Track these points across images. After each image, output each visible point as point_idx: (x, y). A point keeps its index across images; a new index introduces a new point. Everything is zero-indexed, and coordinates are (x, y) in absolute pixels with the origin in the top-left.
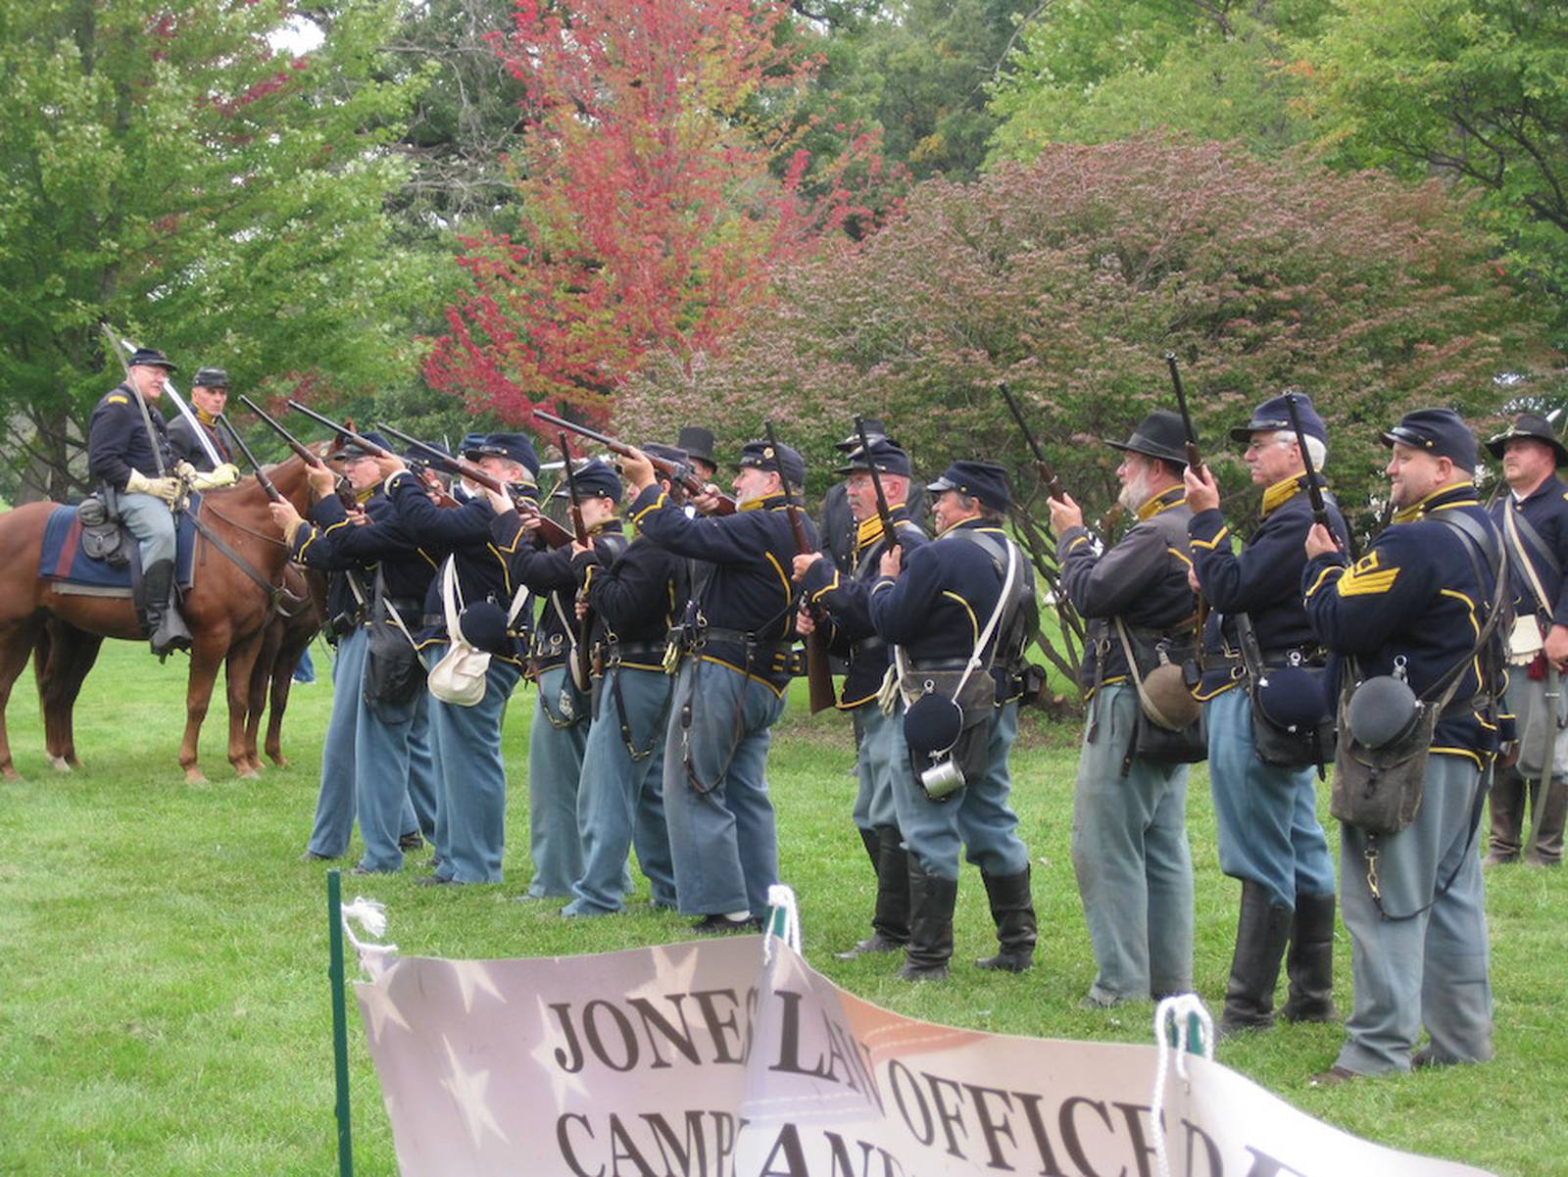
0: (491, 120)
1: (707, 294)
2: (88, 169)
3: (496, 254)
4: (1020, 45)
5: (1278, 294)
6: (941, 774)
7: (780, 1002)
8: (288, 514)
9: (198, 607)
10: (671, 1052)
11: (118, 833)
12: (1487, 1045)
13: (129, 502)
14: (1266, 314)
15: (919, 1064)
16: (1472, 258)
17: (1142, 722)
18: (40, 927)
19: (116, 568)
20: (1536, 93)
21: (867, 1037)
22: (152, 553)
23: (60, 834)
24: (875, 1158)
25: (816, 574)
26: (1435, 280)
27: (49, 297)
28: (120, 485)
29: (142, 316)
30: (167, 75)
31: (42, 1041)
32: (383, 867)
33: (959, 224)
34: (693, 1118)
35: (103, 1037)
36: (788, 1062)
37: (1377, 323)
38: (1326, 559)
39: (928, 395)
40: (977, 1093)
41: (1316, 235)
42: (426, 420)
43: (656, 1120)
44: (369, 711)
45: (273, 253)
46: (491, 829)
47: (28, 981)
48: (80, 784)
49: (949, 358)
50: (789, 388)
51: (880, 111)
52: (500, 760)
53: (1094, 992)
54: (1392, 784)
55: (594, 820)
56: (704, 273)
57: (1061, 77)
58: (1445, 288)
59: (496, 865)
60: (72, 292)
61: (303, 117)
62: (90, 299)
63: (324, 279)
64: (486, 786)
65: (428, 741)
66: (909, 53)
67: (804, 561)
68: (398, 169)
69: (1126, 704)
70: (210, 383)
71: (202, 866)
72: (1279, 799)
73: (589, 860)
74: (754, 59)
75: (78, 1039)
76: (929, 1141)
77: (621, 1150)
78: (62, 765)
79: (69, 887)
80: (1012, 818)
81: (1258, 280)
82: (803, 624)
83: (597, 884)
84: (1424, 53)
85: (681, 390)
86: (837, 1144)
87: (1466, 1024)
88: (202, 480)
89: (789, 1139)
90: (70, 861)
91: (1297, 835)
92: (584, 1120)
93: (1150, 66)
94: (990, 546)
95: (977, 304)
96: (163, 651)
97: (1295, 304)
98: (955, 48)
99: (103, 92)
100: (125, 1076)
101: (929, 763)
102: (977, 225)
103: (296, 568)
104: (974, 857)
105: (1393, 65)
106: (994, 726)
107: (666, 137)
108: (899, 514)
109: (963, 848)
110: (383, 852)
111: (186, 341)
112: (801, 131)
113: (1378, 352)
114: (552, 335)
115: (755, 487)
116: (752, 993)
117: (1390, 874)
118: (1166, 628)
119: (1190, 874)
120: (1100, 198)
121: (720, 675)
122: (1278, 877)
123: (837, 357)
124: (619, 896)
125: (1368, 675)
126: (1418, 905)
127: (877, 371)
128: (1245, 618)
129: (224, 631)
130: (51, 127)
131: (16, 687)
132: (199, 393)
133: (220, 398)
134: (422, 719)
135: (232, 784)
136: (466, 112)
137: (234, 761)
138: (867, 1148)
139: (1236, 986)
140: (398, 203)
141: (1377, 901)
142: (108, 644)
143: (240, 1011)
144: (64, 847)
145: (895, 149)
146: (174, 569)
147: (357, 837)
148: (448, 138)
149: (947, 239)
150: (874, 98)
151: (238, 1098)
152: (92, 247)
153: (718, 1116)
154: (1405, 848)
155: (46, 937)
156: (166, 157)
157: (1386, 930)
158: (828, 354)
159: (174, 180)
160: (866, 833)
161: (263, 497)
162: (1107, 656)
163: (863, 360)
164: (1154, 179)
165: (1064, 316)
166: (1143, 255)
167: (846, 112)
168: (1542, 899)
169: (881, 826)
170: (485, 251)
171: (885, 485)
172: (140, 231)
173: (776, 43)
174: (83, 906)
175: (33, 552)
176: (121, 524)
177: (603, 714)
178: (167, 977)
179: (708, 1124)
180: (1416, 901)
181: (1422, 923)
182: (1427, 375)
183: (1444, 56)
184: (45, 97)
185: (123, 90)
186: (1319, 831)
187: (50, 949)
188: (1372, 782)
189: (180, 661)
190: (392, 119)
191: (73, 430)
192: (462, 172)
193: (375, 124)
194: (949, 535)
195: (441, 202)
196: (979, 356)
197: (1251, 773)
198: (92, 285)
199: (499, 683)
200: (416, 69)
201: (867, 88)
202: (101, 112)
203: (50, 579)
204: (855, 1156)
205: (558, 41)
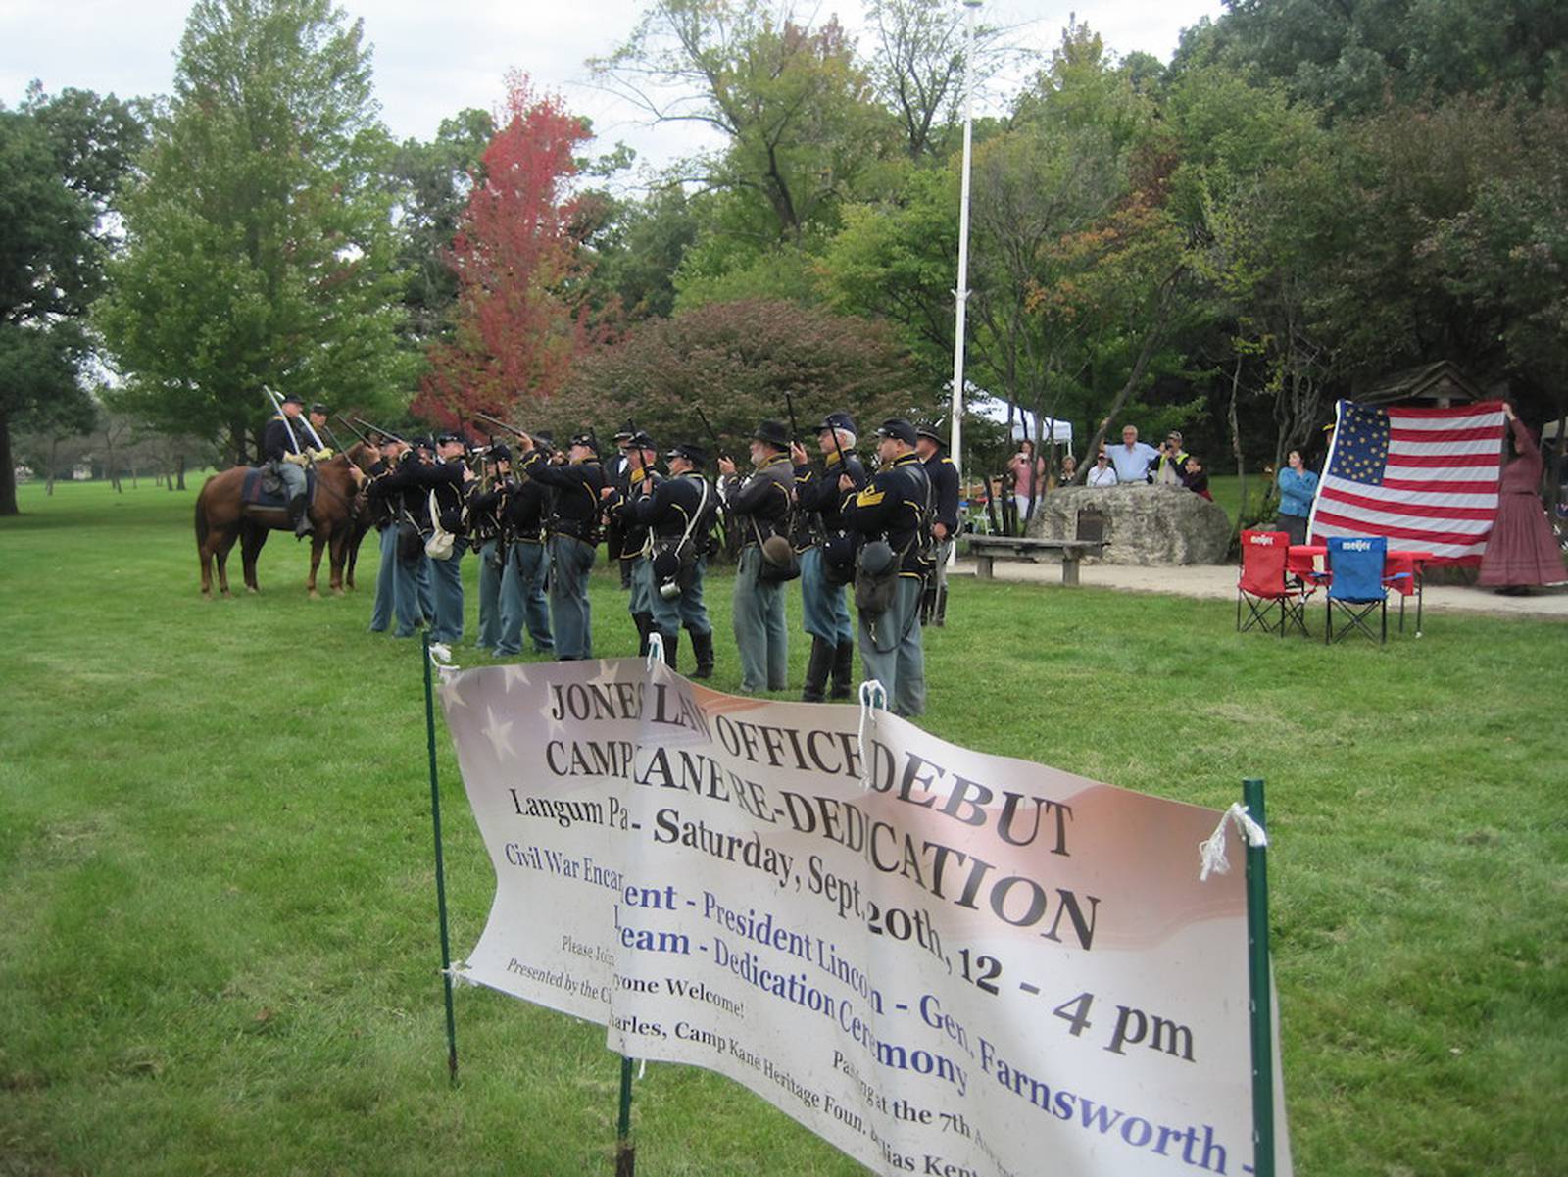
0: (441, 292)
1: (543, 372)
2: (255, 314)
3: (443, 354)
4: (687, 259)
5: (814, 371)
6: (668, 588)
7: (656, 689)
8: (357, 473)
9: (317, 516)
10: (604, 712)
11: (280, 620)
12: (923, 708)
13: (284, 467)
14: (806, 380)
15: (733, 717)
16: (899, 356)
17: (764, 562)
18: (247, 665)
19: (278, 497)
20: (926, 282)
21: (705, 705)
22: (295, 491)
23: (253, 622)
24: (705, 762)
25: (612, 498)
26: (883, 365)
27: (238, 373)
28: (280, 458)
29: (283, 381)
30: (293, 270)
31: (254, 719)
32: (407, 634)
33: (666, 337)
34: (611, 745)
35: (282, 715)
36: (660, 717)
37: (858, 384)
38: (849, 491)
39: (653, 416)
40: (765, 730)
41: (830, 345)
42: (411, 431)
43: (593, 745)
44: (399, 562)
45: (342, 353)
46: (457, 617)
47: (245, 690)
48: (260, 598)
49: (663, 399)
50: (588, 412)
51: (619, 289)
52: (460, 584)
53: (742, 687)
54: (882, 592)
55: (507, 611)
56: (542, 361)
57: (704, 273)
58: (886, 369)
59: (460, 633)
60: (251, 370)
61: (355, 289)
62: (257, 374)
63: (366, 364)
64: (454, 597)
65: (426, 576)
66: (632, 263)
67: (607, 491)
68: (401, 314)
69: (757, 555)
70: (318, 410)
71: (321, 635)
72: (833, 599)
73: (505, 630)
74: (565, 264)
75: (270, 717)
76: (738, 753)
77: (577, 760)
78: (252, 590)
79: (260, 645)
80: (704, 608)
81: (803, 365)
82: (605, 520)
83: (509, 641)
84: (876, 263)
85: (538, 413)
86: (686, 757)
87: (913, 698)
88: (317, 456)
89: (661, 755)
90: (259, 635)
91: (839, 616)
92: (561, 744)
93: (745, 269)
94: (695, 483)
95: (676, 374)
96: (300, 536)
97: (822, 375)
98: (654, 260)
99: (261, 278)
100: (293, 733)
101: (664, 583)
102: (674, 338)
103: (361, 498)
104: (685, 626)
105: (861, 268)
106: (695, 567)
107: (523, 299)
108: (651, 468)
109: (680, 623)
110: (405, 627)
111: (303, 393)
112: (586, 296)
113: (857, 398)
114: (471, 391)
115: (579, 454)
116: (641, 685)
117: (880, 631)
118: (773, 520)
119: (787, 634)
120: (732, 326)
121: (566, 540)
122: (830, 634)
123: (610, 399)
124: (518, 646)
125: (870, 541)
126: (893, 644)
127: (630, 404)
128: (819, 515)
129: (327, 527)
130: (238, 294)
131: (231, 553)
132: (313, 415)
133: (324, 417)
134: (423, 566)
135: (332, 598)
136: (430, 288)
137: (332, 586)
138: (701, 758)
139: (809, 683)
140: (399, 330)
141: (875, 644)
142: (272, 533)
143: (346, 703)
144: (255, 627)
145: (627, 307)
146: (305, 497)
147: (394, 620)
148: (421, 300)
149: (660, 346)
150: (617, 283)
151: (348, 742)
152: (258, 350)
153: (623, 744)
154: (888, 620)
155: (251, 669)
156: (292, 308)
157: (879, 657)
158: (604, 397)
159: (295, 319)
160: (635, 616)
161: (344, 465)
162: (747, 533)
163: (623, 399)
164: (756, 318)
165: (715, 381)
166: (751, 352)
167: (604, 289)
168: (939, 642)
169: (641, 613)
170: (439, 352)
171: (645, 454)
172: (280, 341)
173: (575, 257)
174: (266, 655)
175: (239, 489)
176: (280, 477)
177: (510, 562)
178: (309, 687)
179: (618, 748)
180: (893, 643)
181: (895, 654)
182: (880, 408)
183: (885, 265)
184: (234, 280)
185: (272, 278)
186: (846, 613)
187: (254, 674)
188: (873, 590)
189: (308, 539)
190: (395, 291)
191: (249, 435)
192: (427, 316)
193: (386, 294)
194: (676, 478)
195: (418, 330)
196: (676, 398)
197: (821, 587)
198: (258, 367)
199: (459, 548)
200: (407, 267)
201: (613, 278)
202: (260, 287)
203: (248, 502)
204: (695, 762)
205: (472, 256)
